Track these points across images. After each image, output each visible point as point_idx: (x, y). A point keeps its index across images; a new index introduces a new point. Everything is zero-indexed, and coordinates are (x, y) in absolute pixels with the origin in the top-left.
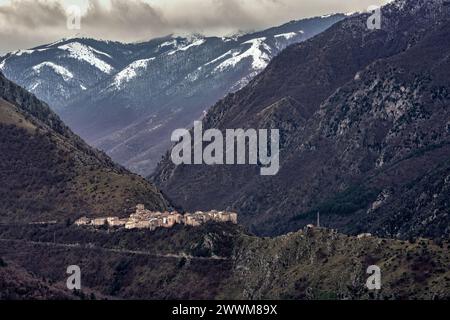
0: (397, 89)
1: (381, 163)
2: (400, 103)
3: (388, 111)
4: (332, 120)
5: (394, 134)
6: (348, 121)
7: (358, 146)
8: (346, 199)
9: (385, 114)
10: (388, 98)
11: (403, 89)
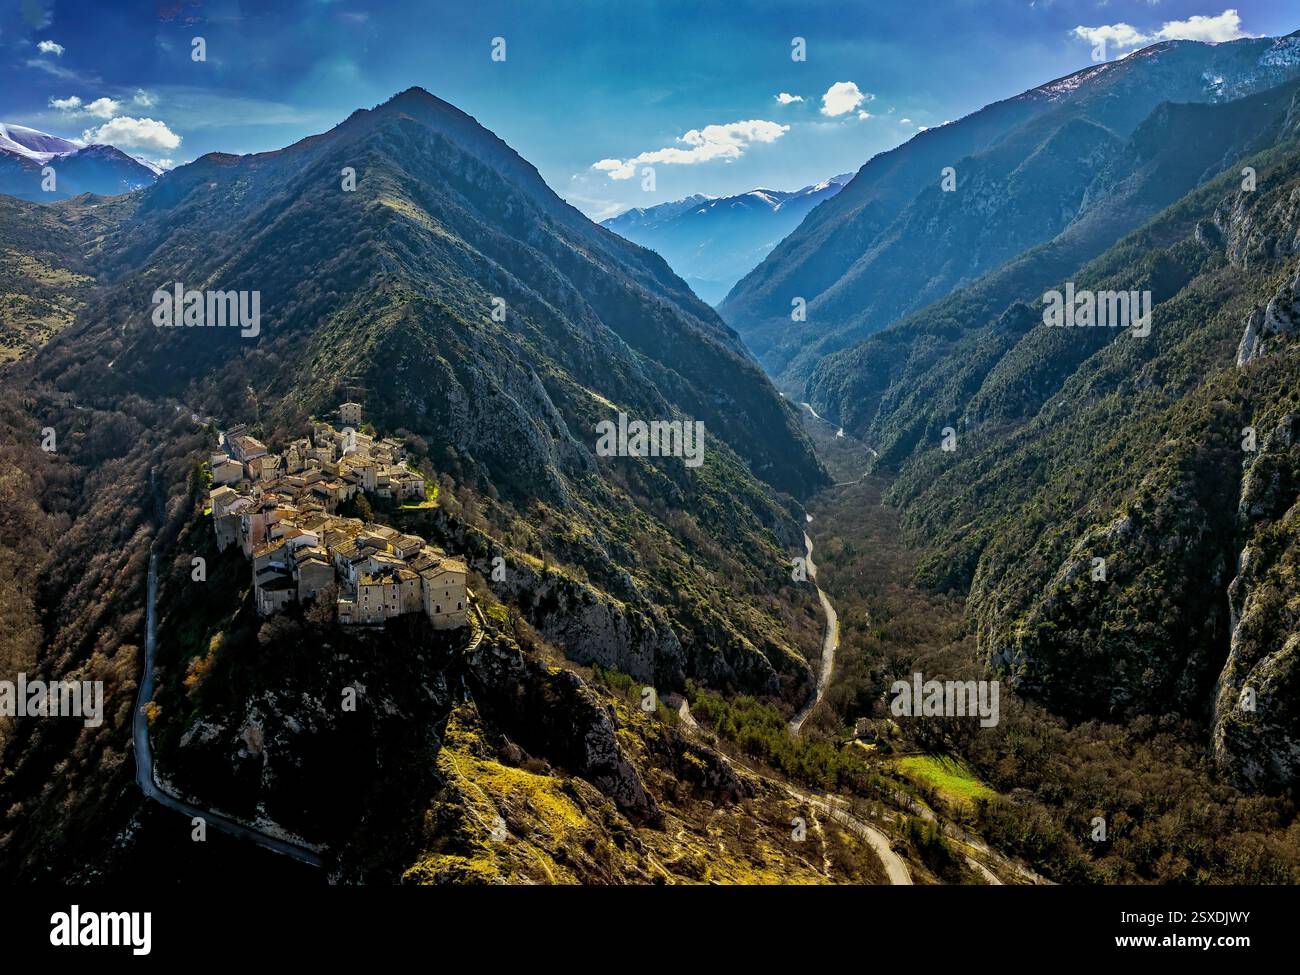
0: (987, 184)
1: (976, 264)
2: (993, 199)
3: (980, 207)
4: (921, 218)
5: (988, 232)
6: (936, 219)
7: (949, 245)
8: (944, 312)
9: (976, 210)
10: (979, 194)
11: (994, 185)
